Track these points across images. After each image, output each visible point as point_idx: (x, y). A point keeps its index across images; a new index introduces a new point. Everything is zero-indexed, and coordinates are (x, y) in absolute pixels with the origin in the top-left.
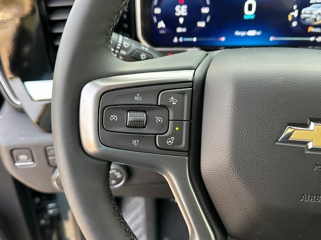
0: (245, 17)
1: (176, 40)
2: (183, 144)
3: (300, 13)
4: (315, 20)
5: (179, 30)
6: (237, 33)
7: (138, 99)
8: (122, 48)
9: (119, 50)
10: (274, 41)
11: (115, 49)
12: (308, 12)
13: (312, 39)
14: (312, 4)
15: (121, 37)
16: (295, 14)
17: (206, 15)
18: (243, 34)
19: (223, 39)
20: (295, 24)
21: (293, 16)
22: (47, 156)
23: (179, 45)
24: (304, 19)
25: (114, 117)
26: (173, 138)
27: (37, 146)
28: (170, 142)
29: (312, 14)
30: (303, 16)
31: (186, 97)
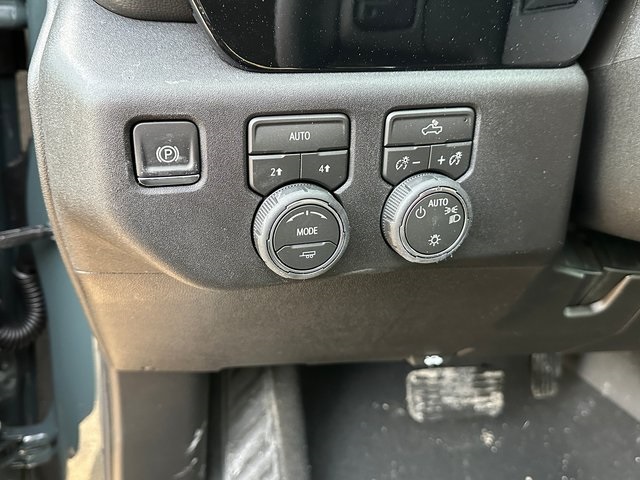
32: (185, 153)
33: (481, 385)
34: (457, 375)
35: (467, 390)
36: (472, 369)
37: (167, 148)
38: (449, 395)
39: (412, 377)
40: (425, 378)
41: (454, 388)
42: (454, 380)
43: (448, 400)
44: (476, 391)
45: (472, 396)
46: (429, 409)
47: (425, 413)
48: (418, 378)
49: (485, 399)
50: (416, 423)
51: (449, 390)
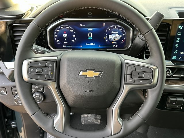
0: (89, 38)
1: (64, 46)
2: (54, 78)
3: (108, 37)
4: (114, 39)
5: (65, 43)
6: (86, 44)
7: (40, 64)
8: (39, 50)
9: (38, 51)
10: (100, 47)
11: (36, 50)
12: (111, 36)
13: (114, 46)
14: (112, 33)
15: (38, 46)
16: (107, 37)
17: (75, 37)
18: (89, 44)
19: (82, 46)
20: (107, 41)
21: (106, 38)
22: (12, 91)
23: (65, 48)
24: (110, 39)
25: (32, 70)
26: (50, 76)
27: (8, 87)
28: (50, 77)
29: (112, 37)
30: (109, 38)
31: (54, 64)
32: (4, 91)
33: (96, 118)
34: (91, 116)
35: (93, 119)
36: (95, 115)
37: (2, 91)
38: (89, 120)
39: (82, 116)
40: (85, 116)
41: (90, 118)
42: (90, 117)
43: (89, 121)
44: (95, 119)
45: (94, 120)
46: (85, 122)
47: (84, 123)
48: (83, 116)
49: (97, 121)
50: (83, 125)
51: (89, 119)
